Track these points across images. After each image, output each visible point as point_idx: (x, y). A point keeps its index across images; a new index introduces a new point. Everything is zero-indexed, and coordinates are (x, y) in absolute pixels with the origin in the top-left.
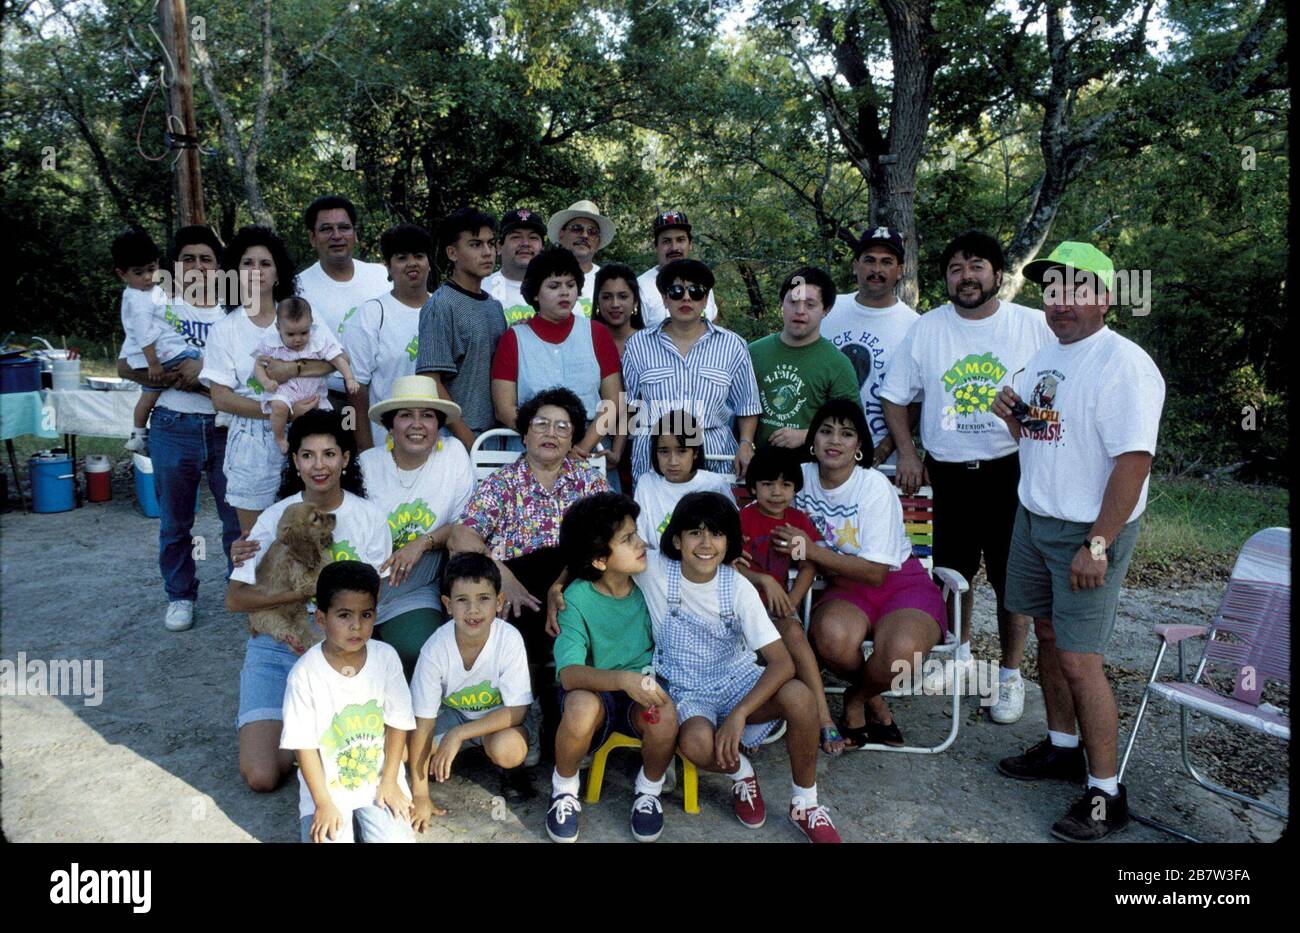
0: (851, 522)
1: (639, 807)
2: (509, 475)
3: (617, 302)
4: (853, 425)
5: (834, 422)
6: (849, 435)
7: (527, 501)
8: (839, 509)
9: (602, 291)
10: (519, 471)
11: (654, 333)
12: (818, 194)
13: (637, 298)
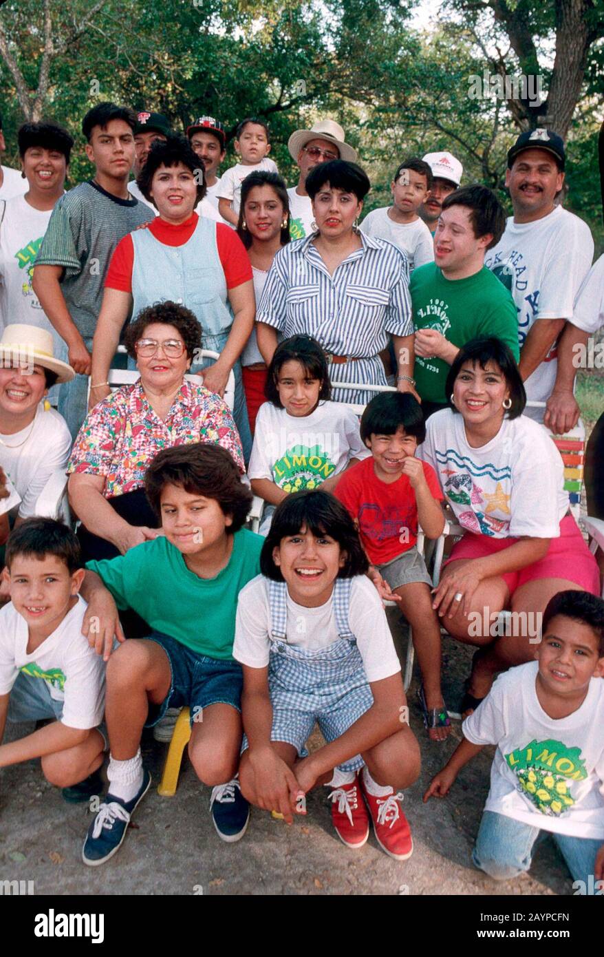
0: (503, 486)
1: (219, 798)
2: (122, 400)
3: (264, 212)
4: (498, 371)
5: (474, 366)
6: (493, 380)
7: (136, 430)
8: (488, 469)
9: (248, 201)
10: (132, 396)
11: (300, 250)
12: (486, 153)
13: (286, 209)
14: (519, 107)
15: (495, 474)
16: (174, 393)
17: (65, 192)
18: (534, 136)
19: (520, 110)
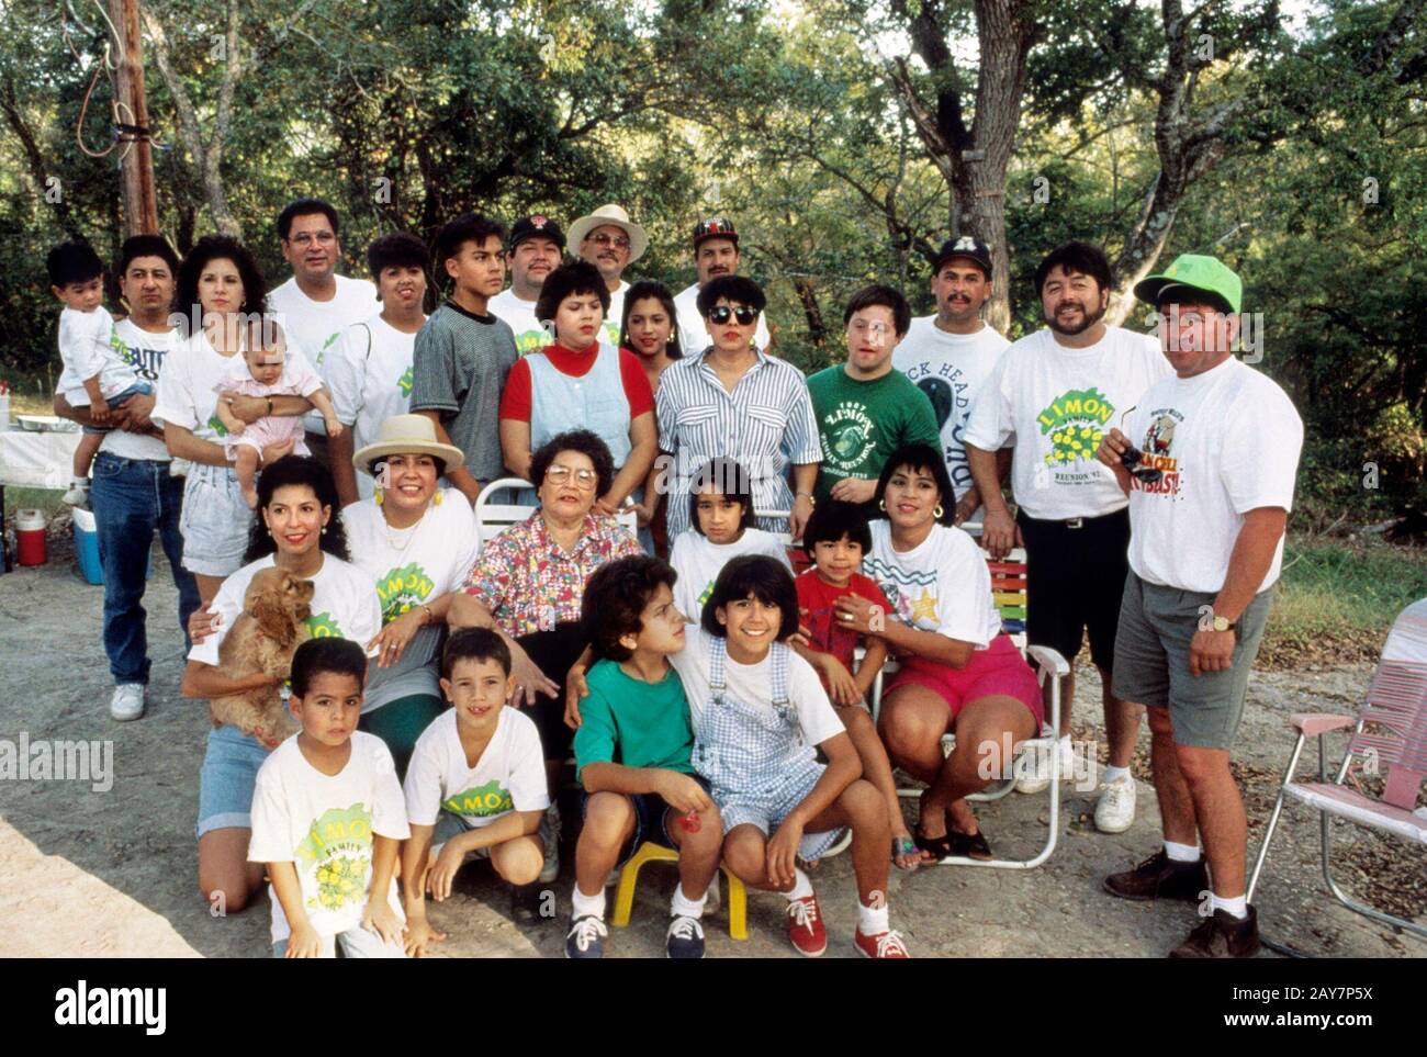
0: (929, 592)
1: (676, 932)
2: (521, 534)
3: (649, 327)
4: (931, 476)
5: (909, 470)
6: (926, 487)
7: (542, 566)
8: (915, 577)
9: (631, 314)
10: (533, 530)
11: (694, 365)
12: (889, 198)
13: (674, 323)
14: (935, 137)
15: (921, 580)
16: (578, 527)
17: (427, 318)
18: (960, 246)
19: (935, 142)
